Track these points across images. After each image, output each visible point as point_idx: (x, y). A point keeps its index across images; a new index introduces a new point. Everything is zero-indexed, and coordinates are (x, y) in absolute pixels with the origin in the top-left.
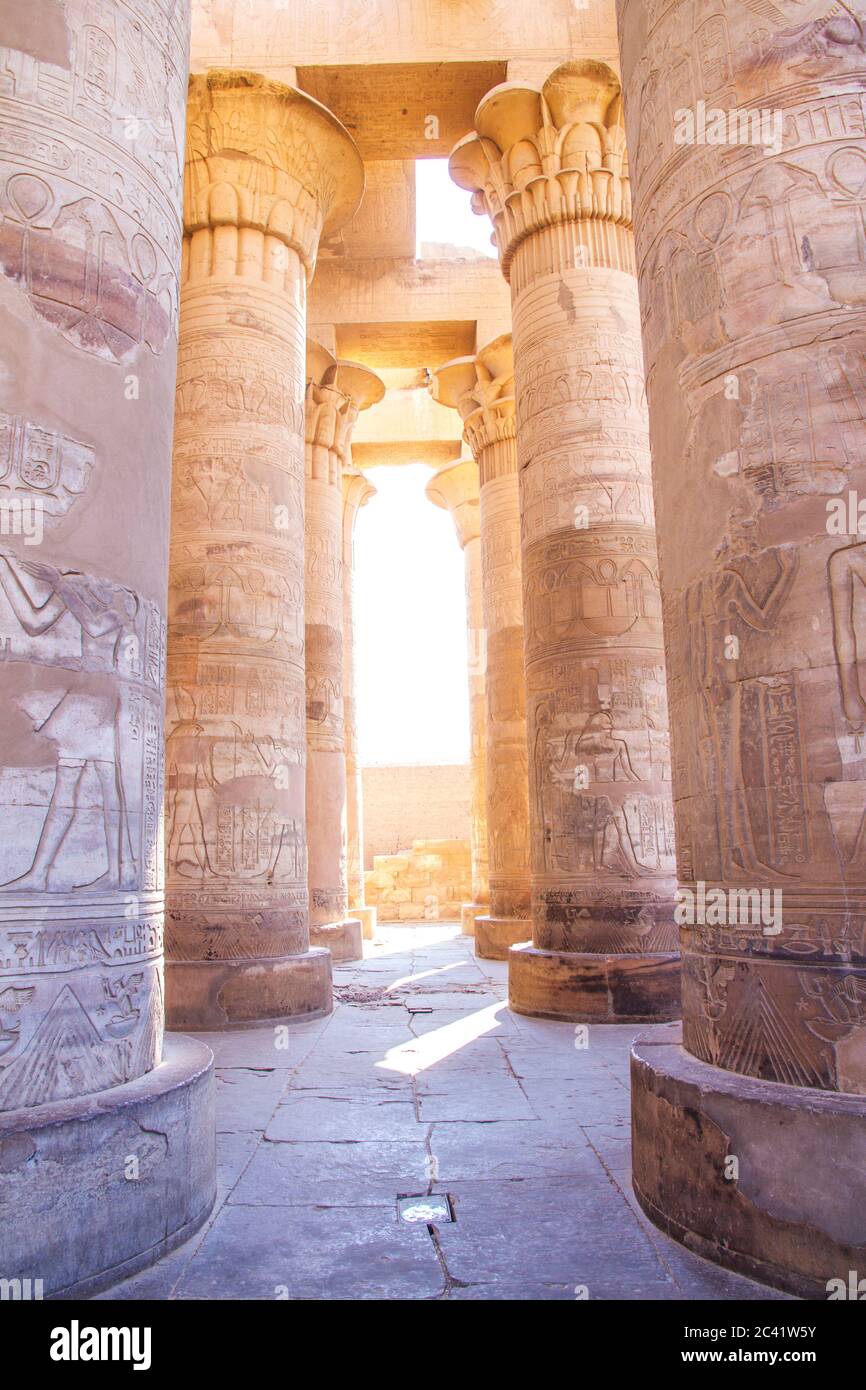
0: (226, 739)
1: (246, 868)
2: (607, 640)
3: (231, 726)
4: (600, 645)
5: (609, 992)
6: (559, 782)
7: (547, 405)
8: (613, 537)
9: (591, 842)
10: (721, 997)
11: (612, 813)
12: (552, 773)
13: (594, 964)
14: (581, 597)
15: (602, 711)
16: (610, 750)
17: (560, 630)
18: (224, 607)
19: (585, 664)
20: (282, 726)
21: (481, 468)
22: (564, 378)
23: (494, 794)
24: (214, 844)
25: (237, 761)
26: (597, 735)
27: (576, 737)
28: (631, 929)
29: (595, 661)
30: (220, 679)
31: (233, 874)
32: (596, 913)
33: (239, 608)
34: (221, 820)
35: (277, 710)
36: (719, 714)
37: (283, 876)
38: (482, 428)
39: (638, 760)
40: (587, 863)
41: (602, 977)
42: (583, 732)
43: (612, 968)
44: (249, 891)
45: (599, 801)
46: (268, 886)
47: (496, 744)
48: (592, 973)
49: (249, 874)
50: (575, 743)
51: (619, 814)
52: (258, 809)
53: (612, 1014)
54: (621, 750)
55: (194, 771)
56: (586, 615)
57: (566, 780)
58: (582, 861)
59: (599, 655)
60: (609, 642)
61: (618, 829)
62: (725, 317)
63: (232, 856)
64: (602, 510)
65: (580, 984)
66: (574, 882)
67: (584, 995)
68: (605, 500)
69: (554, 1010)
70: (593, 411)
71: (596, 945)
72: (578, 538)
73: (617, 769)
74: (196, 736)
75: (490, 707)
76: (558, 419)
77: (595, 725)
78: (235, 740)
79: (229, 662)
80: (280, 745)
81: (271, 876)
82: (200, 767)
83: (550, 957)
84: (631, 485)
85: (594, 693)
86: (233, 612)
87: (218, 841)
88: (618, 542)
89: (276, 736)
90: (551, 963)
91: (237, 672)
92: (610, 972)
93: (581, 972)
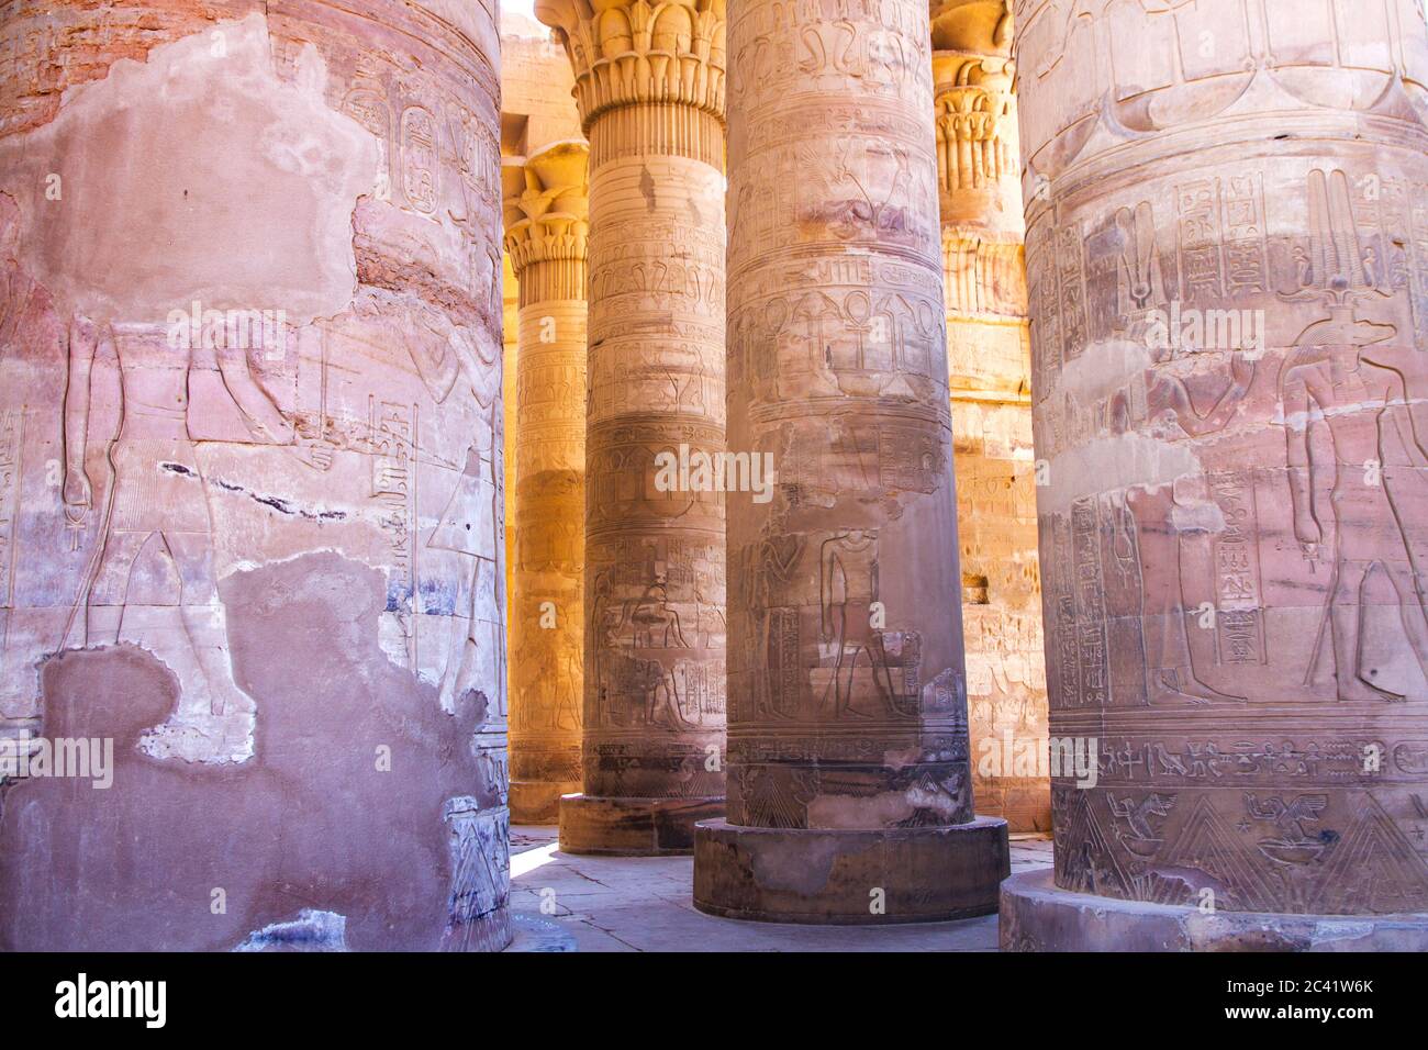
2: (666, 521)
4: (658, 526)
5: (655, 830)
6: (616, 647)
7: (621, 290)
8: (676, 426)
9: (643, 700)
10: (751, 787)
13: (642, 806)
14: (644, 479)
15: (657, 585)
16: (662, 620)
17: (624, 508)
21: (522, 286)
22: (641, 267)
23: (521, 649)
26: (652, 606)
28: (674, 776)
29: (654, 540)
32: (644, 763)
36: (757, 625)
38: (527, 241)
39: (686, 630)
40: (639, 720)
41: (649, 817)
42: (640, 603)
43: (658, 809)
47: (527, 596)
48: (641, 813)
50: (632, 612)
53: (657, 848)
56: (648, 497)
58: (635, 716)
60: (667, 523)
61: (667, 689)
62: (779, 384)
64: (667, 400)
65: (630, 823)
67: (633, 833)
68: (671, 391)
69: (606, 847)
70: (665, 303)
71: (643, 791)
72: (644, 425)
75: (520, 556)
76: (632, 306)
83: (603, 801)
84: (696, 377)
85: (651, 570)
88: (681, 431)
90: (604, 806)
92: (656, 812)
93: (631, 813)
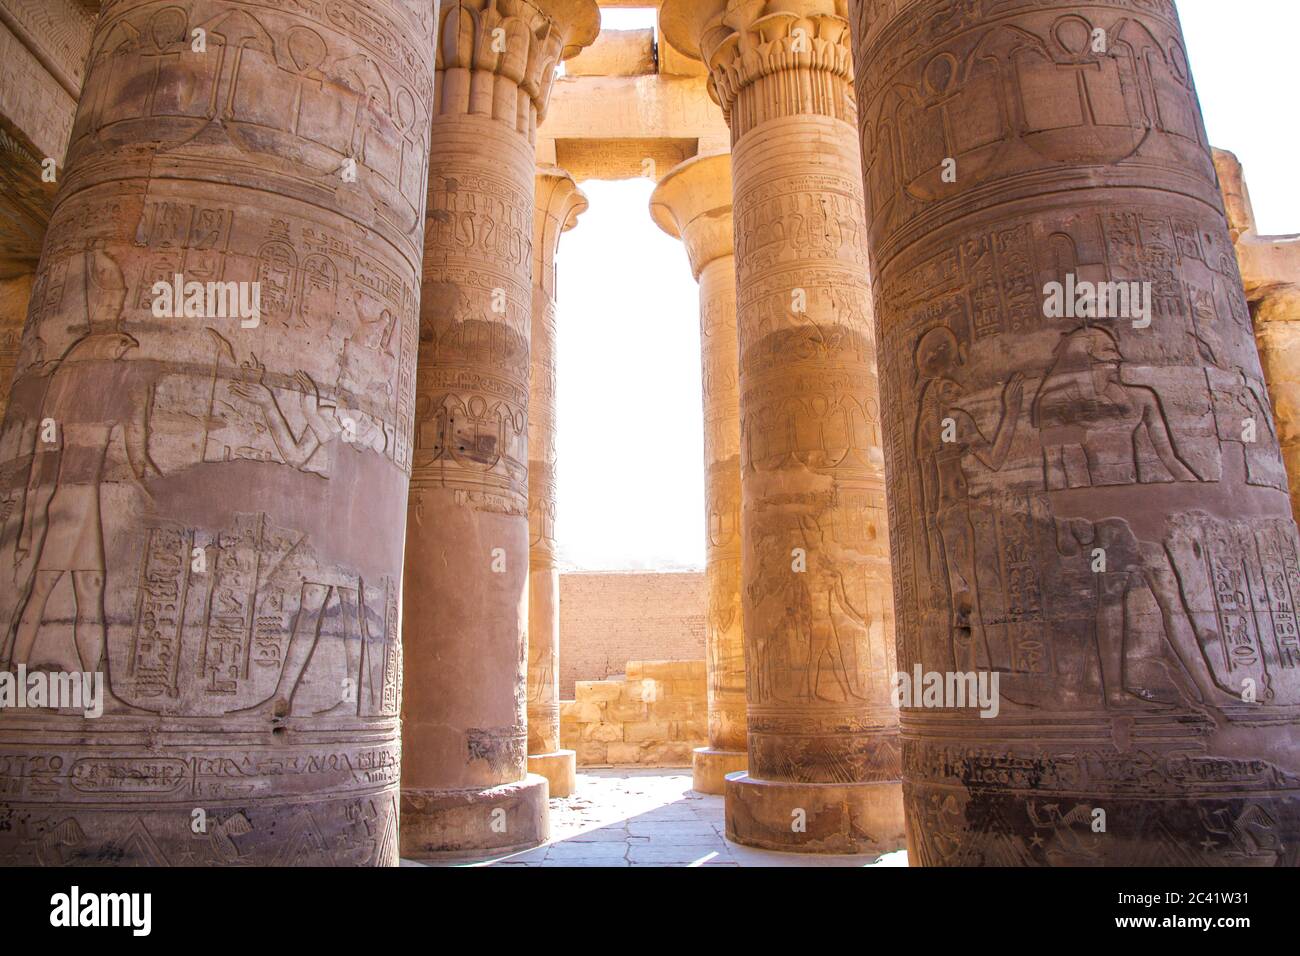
0: (191, 369)
1: (211, 690)
3: (208, 338)
11: (1140, 561)
12: (966, 475)
18: (224, 90)
19: (1039, 224)
20: (343, 361)
24: (129, 623)
25: (213, 422)
27: (1030, 387)
30: (195, 233)
31: (175, 704)
33: (260, 93)
34: (156, 564)
35: (332, 321)
37: (321, 713)
44: (214, 750)
45: (1106, 531)
46: (273, 739)
49: (220, 705)
51: (1159, 561)
52: (260, 543)
54: (1147, 409)
55: (102, 442)
57: (1010, 486)
59: (1071, 205)
63: (174, 658)
66: (1048, 734)
73: (1143, 455)
74: (119, 360)
77: (1077, 354)
78: (216, 373)
79: (220, 200)
80: (333, 400)
81: (285, 710)
82: (118, 430)
86: (244, 99)
87: (142, 616)
89: (325, 378)
91: (237, 223)
